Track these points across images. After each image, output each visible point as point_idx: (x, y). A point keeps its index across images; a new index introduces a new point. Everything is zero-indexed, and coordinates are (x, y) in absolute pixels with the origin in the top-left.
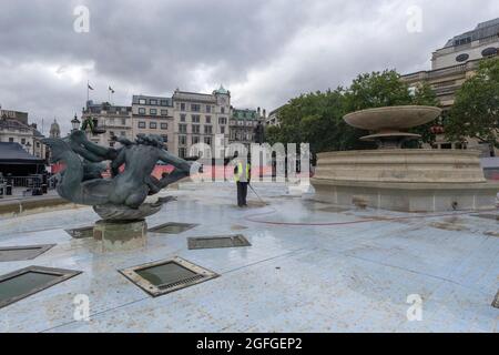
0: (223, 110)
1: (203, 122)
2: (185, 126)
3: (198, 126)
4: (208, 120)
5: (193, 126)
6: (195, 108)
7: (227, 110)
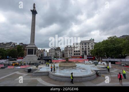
0: (92, 44)
1: (87, 47)
2: (83, 48)
3: (86, 48)
4: (89, 46)
5: (85, 48)
6: (85, 44)
7: (93, 43)
